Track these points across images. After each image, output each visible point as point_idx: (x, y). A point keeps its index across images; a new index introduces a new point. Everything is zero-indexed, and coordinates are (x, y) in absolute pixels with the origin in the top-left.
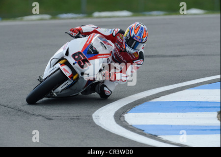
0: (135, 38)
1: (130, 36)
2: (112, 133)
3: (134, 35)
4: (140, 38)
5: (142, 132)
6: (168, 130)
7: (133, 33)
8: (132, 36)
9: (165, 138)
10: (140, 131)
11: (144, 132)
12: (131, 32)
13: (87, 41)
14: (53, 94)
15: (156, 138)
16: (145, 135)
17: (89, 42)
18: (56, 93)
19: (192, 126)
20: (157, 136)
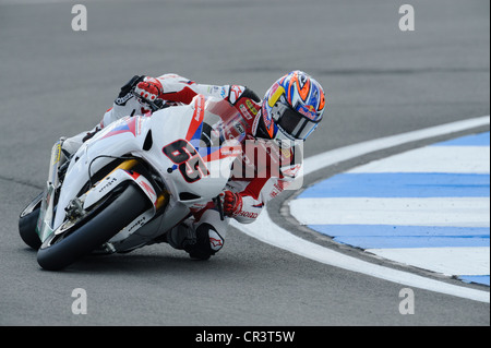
0: (301, 111)
1: (290, 106)
2: (262, 243)
3: (299, 103)
4: (314, 110)
5: (328, 240)
6: (387, 237)
7: (296, 98)
8: (294, 104)
9: (382, 253)
10: (324, 239)
11: (333, 241)
12: (291, 99)
13: (195, 115)
14: (106, 246)
15: (362, 253)
16: (335, 247)
17: (198, 115)
18: (114, 244)
19: (440, 228)
20: (363, 250)
